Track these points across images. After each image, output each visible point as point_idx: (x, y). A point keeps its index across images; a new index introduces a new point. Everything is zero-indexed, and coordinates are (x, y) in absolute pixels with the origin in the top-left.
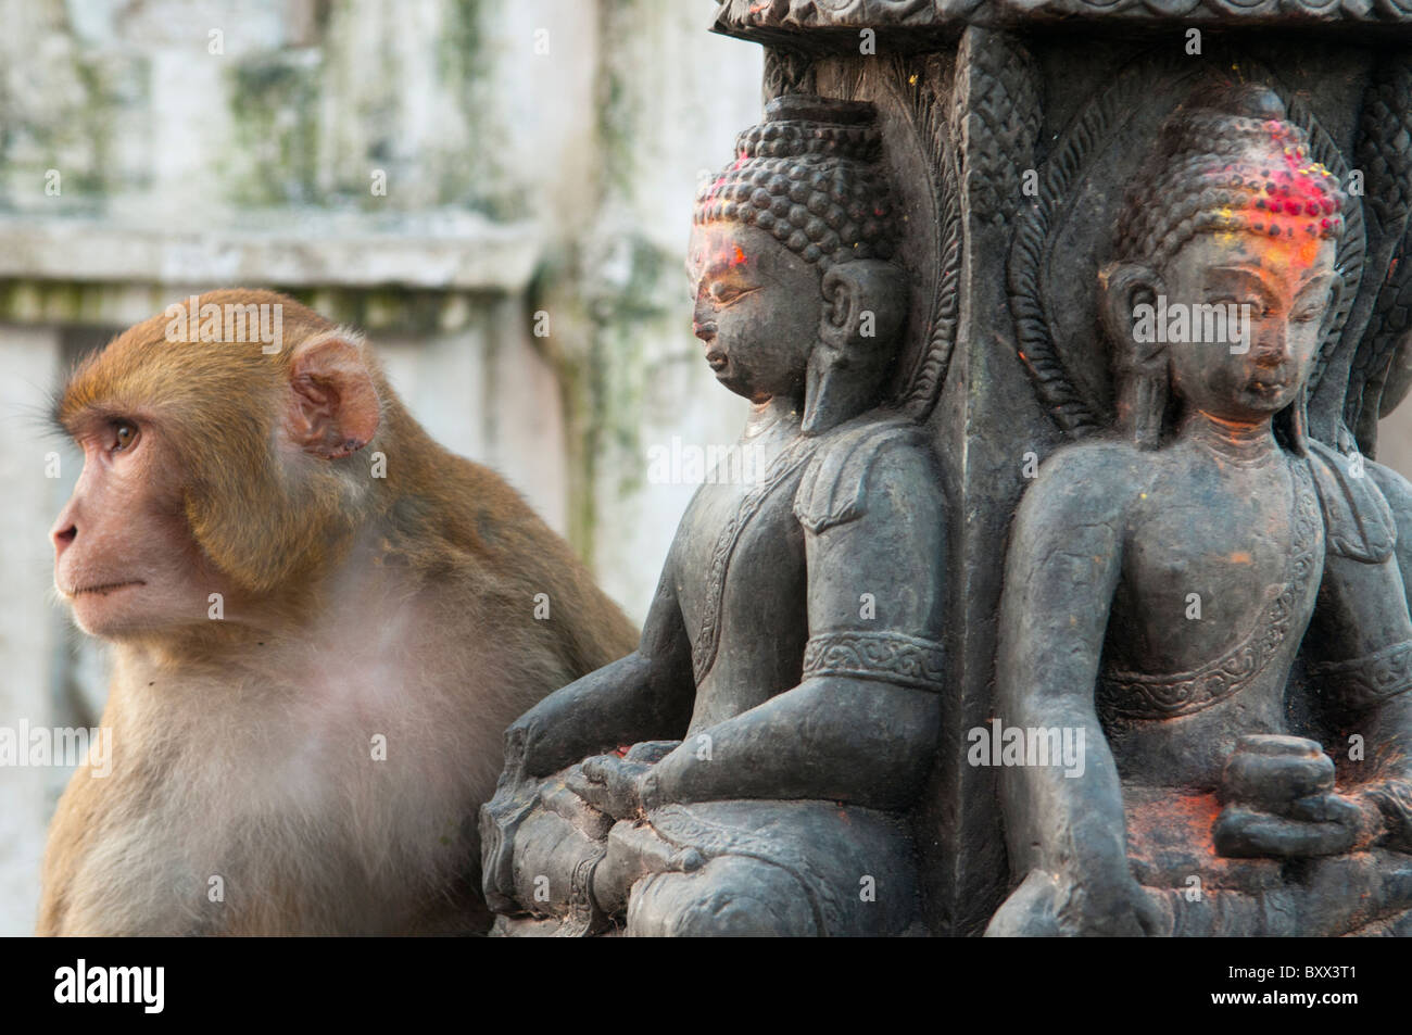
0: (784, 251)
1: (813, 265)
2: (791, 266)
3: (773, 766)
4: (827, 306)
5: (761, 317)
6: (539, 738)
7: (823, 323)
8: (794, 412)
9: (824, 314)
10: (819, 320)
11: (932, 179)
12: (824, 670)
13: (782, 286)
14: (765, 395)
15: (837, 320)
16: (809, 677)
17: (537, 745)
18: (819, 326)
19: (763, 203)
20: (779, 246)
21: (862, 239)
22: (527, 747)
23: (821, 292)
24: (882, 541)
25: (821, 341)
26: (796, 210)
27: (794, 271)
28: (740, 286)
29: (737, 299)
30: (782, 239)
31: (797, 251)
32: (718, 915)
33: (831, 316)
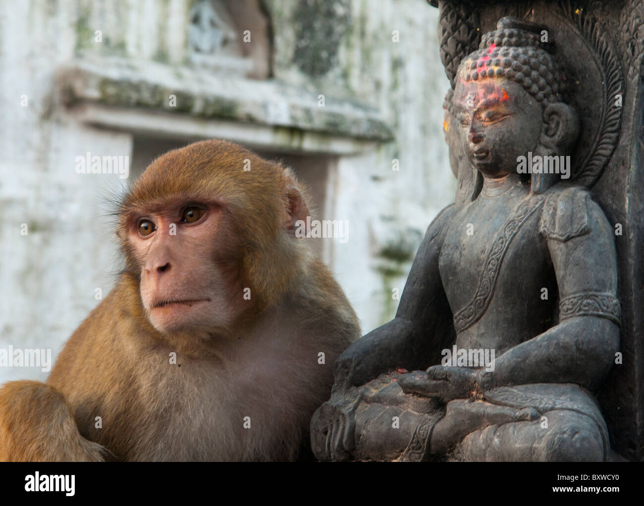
0: (527, 95)
1: (540, 103)
2: (531, 103)
3: (561, 364)
4: (545, 126)
5: (513, 130)
6: (358, 364)
7: (543, 135)
8: (520, 183)
9: (543, 130)
10: (541, 132)
11: (599, 62)
12: (582, 312)
13: (525, 113)
14: (506, 173)
15: (551, 132)
16: (565, 319)
17: (358, 368)
18: (540, 136)
19: (517, 69)
20: (525, 92)
21: (560, 92)
22: (352, 369)
23: (543, 118)
24: (600, 245)
25: (540, 143)
26: (534, 73)
27: (530, 106)
28: (504, 113)
29: (500, 120)
30: (527, 88)
31: (533, 95)
32: (574, 439)
33: (547, 131)
